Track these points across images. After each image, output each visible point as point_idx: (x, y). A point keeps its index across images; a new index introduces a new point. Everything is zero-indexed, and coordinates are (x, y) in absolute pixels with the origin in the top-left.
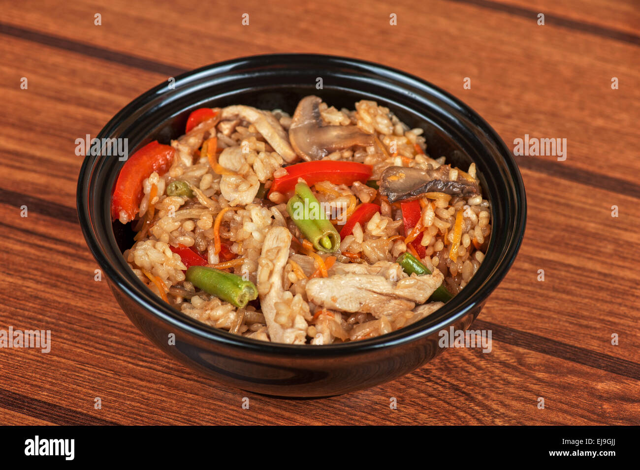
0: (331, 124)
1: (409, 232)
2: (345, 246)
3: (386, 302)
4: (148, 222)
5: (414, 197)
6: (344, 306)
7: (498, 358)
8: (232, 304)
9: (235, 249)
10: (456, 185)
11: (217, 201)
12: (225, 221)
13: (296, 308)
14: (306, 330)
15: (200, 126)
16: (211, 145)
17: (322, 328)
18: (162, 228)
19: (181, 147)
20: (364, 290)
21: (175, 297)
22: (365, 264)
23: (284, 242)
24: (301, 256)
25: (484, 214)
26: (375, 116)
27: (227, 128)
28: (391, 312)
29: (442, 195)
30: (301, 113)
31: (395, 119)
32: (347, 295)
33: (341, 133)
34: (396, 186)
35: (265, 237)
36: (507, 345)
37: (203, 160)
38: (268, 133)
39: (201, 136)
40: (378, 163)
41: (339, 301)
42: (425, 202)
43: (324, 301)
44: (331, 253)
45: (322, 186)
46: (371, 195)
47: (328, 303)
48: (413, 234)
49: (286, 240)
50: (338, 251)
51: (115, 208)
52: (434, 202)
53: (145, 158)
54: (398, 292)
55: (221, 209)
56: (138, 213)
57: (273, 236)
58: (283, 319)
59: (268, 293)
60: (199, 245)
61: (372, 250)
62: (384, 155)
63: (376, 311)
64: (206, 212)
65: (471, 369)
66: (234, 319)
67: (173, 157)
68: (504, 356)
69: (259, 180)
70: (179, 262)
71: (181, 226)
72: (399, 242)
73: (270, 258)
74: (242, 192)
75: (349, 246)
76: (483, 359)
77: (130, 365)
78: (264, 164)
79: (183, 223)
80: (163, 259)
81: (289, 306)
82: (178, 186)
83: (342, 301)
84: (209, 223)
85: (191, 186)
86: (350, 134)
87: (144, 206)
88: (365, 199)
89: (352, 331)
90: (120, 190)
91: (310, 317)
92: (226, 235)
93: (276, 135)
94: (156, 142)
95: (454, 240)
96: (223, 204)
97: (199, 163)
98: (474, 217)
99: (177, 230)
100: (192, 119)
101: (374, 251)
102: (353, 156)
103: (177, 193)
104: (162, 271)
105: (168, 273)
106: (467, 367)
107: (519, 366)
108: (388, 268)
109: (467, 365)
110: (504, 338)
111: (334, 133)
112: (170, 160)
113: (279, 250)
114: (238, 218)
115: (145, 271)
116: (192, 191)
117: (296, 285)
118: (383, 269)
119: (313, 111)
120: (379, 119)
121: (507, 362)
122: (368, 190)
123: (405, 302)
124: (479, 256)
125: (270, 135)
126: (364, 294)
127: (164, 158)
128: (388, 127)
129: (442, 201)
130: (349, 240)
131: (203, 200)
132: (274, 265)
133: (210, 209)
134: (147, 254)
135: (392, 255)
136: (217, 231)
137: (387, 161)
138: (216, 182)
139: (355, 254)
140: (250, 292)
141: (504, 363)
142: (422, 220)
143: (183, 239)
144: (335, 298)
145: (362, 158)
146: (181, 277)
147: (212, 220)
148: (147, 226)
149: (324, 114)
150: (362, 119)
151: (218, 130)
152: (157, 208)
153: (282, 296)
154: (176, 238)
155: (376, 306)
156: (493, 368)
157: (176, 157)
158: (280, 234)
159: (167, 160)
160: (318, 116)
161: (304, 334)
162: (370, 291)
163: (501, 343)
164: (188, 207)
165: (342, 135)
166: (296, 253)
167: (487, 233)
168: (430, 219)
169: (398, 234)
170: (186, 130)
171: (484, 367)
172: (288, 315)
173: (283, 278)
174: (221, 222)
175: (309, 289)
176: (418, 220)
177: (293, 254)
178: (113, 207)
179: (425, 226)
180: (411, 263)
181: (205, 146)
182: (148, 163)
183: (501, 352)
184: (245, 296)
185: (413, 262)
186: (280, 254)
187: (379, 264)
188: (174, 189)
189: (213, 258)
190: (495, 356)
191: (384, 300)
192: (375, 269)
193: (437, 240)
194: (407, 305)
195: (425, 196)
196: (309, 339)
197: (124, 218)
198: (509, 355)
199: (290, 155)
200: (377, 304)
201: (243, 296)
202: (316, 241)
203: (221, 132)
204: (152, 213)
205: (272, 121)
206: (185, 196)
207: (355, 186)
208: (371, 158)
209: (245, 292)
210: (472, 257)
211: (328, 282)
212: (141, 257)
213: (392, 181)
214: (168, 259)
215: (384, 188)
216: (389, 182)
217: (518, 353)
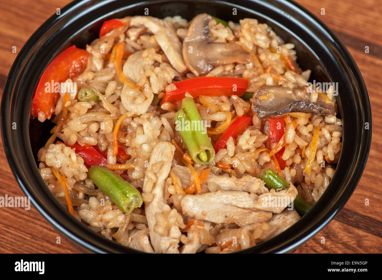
0: (218, 41)
1: (274, 146)
2: (219, 159)
3: (247, 214)
4: (62, 119)
5: (280, 116)
6: (212, 218)
7: (341, 239)
8: (120, 210)
9: (129, 152)
10: (315, 106)
11: (118, 107)
12: (124, 126)
13: (172, 220)
14: (180, 239)
15: (112, 33)
16: (119, 51)
17: (193, 237)
18: (71, 130)
19: (94, 53)
20: (229, 206)
21: (78, 192)
22: (234, 178)
23: (167, 156)
24: (182, 167)
25: (336, 134)
26: (255, 34)
27: (134, 35)
28: (251, 222)
29: (303, 115)
30: (194, 30)
31: (272, 33)
32: (215, 210)
33: (225, 50)
34: (266, 104)
35: (153, 149)
36: (350, 227)
37: (111, 65)
38: (165, 46)
39: (111, 42)
40: (254, 76)
41: (208, 214)
42: (288, 120)
43: (195, 215)
44: (207, 165)
45: (205, 100)
46: (245, 109)
47: (199, 216)
48: (276, 148)
49: (169, 156)
50: (213, 163)
51: (35, 109)
52: (296, 120)
53: (63, 63)
54: (258, 207)
55: (121, 115)
56: (54, 113)
57: (159, 151)
58: (161, 230)
59: (151, 202)
60: (101, 146)
61: (240, 164)
62: (260, 70)
63: (239, 222)
64: (108, 118)
65: (318, 248)
66: (122, 220)
67: (86, 61)
68: (346, 237)
69: (153, 93)
70: (82, 165)
71: (88, 127)
72: (265, 154)
73: (155, 172)
74: (138, 105)
75: (222, 159)
76: (329, 240)
77: (45, 230)
78: (158, 78)
79: (89, 125)
80: (69, 163)
81: (167, 218)
82: (87, 93)
83: (211, 214)
84: (110, 129)
85: (98, 93)
86: (233, 52)
87: (59, 107)
88: (240, 112)
89: (219, 236)
90: (39, 96)
91: (183, 226)
92: (122, 140)
93: (172, 49)
94: (74, 46)
95: (310, 156)
96: (122, 112)
97: (108, 67)
98: (328, 136)
99: (84, 130)
100: (104, 28)
101: (242, 164)
102: (234, 69)
103: (86, 99)
104: (68, 172)
105: (73, 173)
106: (315, 246)
107: (358, 248)
108: (252, 183)
109: (316, 245)
110: (348, 220)
111: (219, 50)
112: (85, 63)
113: (162, 164)
114: (134, 125)
115: (54, 170)
116: (98, 97)
117: (174, 197)
118: (248, 184)
119: (204, 28)
120: (258, 36)
121: (349, 243)
122: (243, 104)
123: (264, 213)
124: (330, 172)
125: (166, 47)
126: (229, 209)
127: (79, 62)
128: (266, 42)
129: (302, 119)
130: (222, 153)
131: (107, 106)
132: (157, 178)
133: (112, 115)
134: (56, 157)
135: (258, 163)
136: (116, 136)
137: (262, 77)
138: (119, 89)
139: (227, 166)
140: (136, 200)
141: (346, 244)
142: (285, 137)
143: (88, 139)
144: (205, 213)
145: (242, 71)
146: (83, 177)
147: (112, 126)
148: (61, 122)
149: (213, 31)
150: (244, 37)
151: (127, 36)
152: (69, 110)
153: (162, 207)
154: (83, 137)
155: (238, 218)
156: (337, 249)
157: (89, 62)
158: (165, 148)
159: (82, 63)
160: (208, 33)
161: (178, 242)
162: (234, 206)
163: (345, 225)
164: (95, 110)
165: (226, 52)
166: (177, 164)
167: (338, 151)
168: (291, 137)
169: (264, 146)
170: (100, 36)
171: (329, 247)
172: (165, 226)
173: (164, 190)
174: (120, 126)
175: (183, 205)
176: (282, 136)
177: (175, 164)
178: (33, 109)
179: (287, 143)
180: (272, 178)
181: (114, 51)
182: (65, 68)
183: (344, 233)
184: (132, 204)
185: (274, 177)
186: (163, 168)
187: (245, 179)
188: (83, 95)
189: (111, 159)
190: (340, 237)
191: (246, 213)
192: (241, 183)
193: (296, 153)
194: (265, 216)
195: (289, 115)
196: (181, 245)
197: (42, 117)
198: (351, 237)
199: (181, 67)
200: (240, 217)
201: (131, 203)
202: (194, 155)
203: (129, 38)
204: (66, 112)
205: (171, 33)
206: (93, 102)
207: (233, 99)
208: (249, 73)
209: (132, 200)
210: (323, 171)
211: (200, 199)
212: (51, 160)
213: (263, 99)
214: (73, 163)
215: (255, 105)
216: (260, 101)
217: (358, 236)
